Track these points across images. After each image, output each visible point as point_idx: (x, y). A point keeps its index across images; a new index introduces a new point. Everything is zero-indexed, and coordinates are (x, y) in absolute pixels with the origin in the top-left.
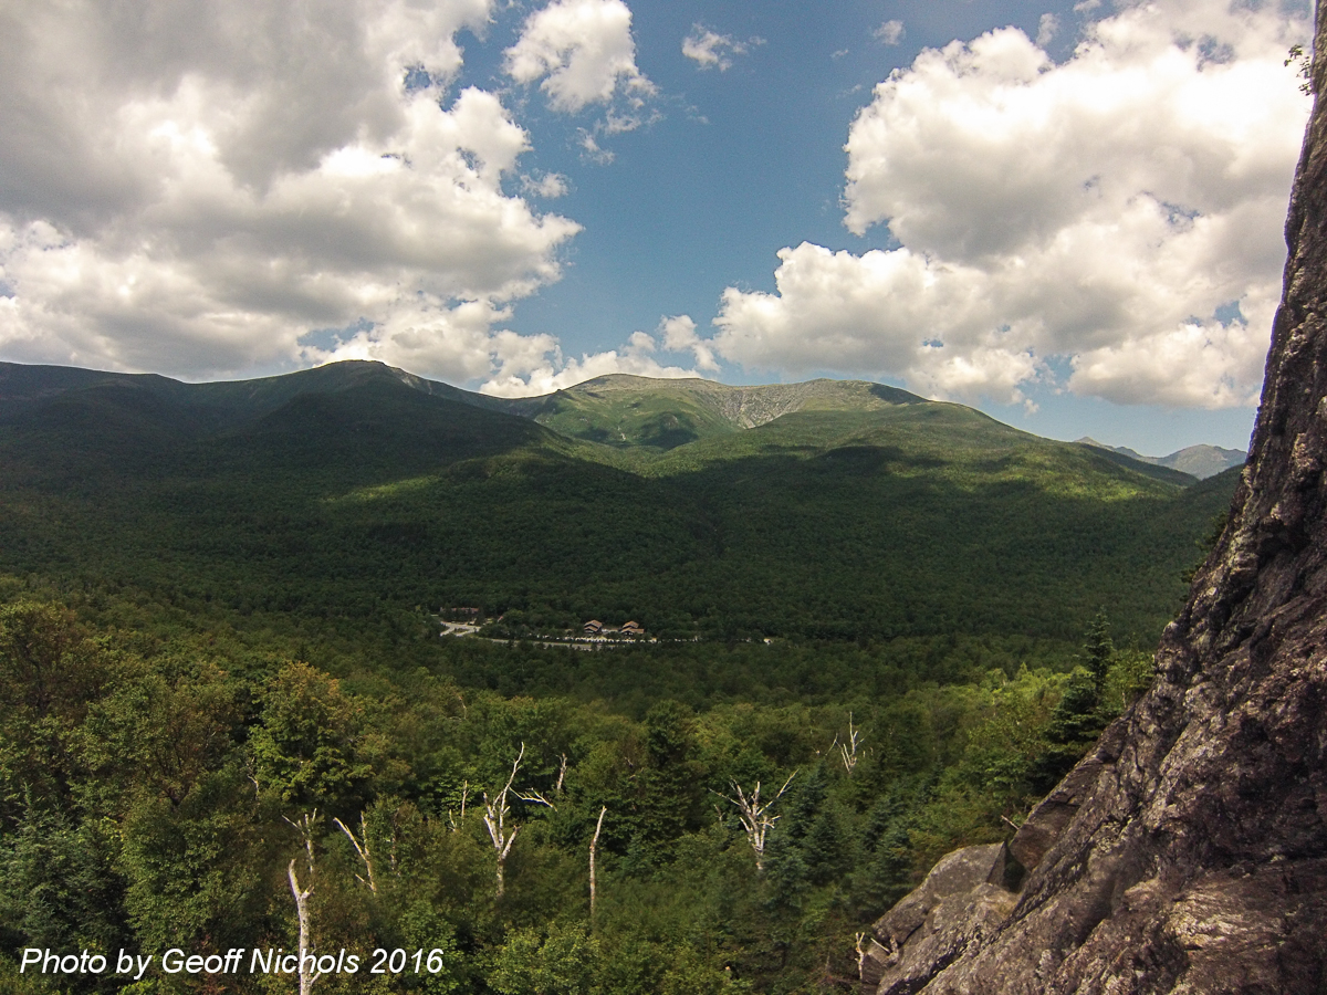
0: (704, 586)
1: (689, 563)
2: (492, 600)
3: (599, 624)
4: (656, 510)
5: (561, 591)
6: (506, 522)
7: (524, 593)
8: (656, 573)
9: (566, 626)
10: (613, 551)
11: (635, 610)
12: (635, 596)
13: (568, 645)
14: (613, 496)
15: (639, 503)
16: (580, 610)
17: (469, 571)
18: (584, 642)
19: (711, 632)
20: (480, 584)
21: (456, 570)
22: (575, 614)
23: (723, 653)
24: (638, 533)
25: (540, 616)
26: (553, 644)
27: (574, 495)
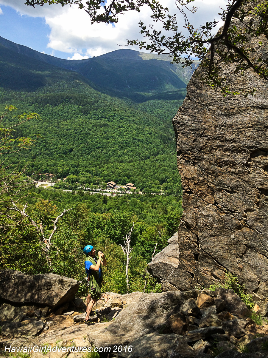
0: (166, 168)
1: (160, 156)
2: (60, 170)
3: (114, 184)
4: (144, 127)
5: (96, 166)
6: (67, 130)
7: (77, 167)
8: (143, 160)
9: (98, 184)
10: (122, 147)
11: (132, 177)
12: (133, 170)
13: (101, 193)
14: (122, 119)
15: (136, 124)
16: (105, 176)
17: (48, 154)
18: (106, 192)
19: (169, 190)
20: (53, 162)
21: (41, 154)
22: (102, 178)
23: (174, 201)
24: (134, 139)
25: (85, 178)
26: (94, 193)
27: (103, 117)
